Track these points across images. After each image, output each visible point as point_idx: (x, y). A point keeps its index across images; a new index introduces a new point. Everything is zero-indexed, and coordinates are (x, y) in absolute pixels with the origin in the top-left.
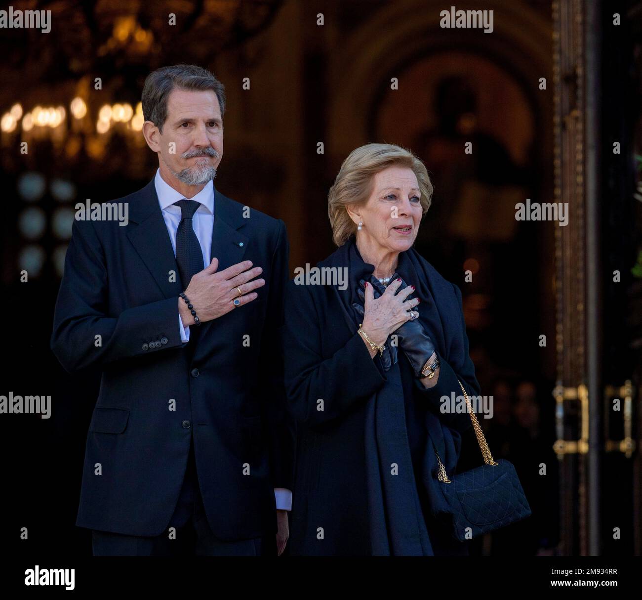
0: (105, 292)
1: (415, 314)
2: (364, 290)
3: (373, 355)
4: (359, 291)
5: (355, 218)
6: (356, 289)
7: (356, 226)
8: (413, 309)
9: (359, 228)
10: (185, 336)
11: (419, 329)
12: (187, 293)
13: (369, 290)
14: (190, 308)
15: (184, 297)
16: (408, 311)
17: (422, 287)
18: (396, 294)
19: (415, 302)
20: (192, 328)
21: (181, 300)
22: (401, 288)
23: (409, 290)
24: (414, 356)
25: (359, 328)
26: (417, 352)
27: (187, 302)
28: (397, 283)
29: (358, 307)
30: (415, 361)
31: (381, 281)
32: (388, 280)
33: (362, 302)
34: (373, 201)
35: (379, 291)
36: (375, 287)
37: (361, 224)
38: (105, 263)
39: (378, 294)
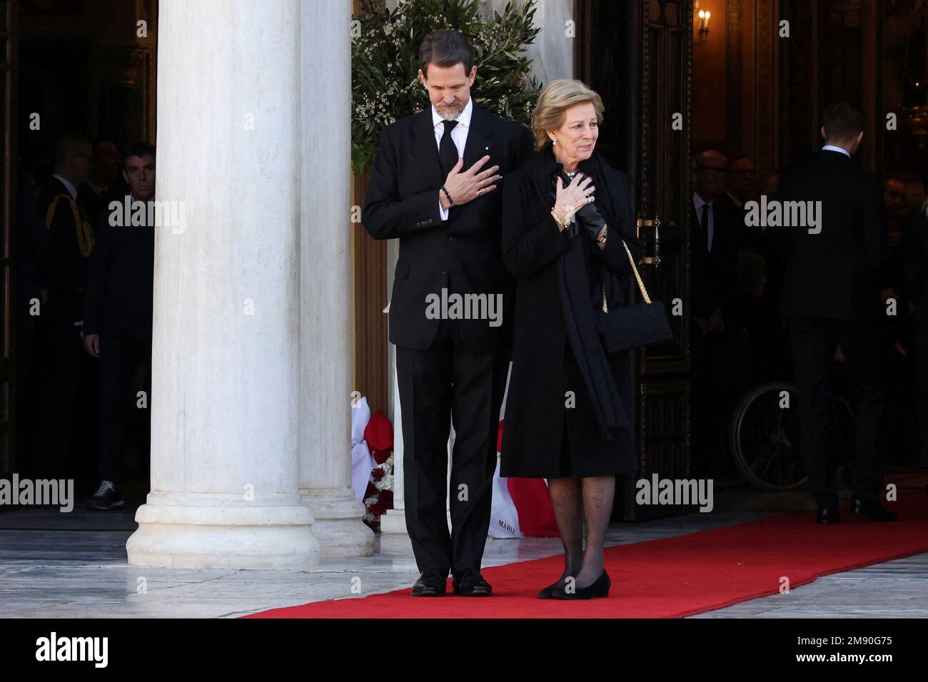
0: (396, 184)
1: (592, 199)
2: (556, 182)
3: (561, 230)
4: (553, 182)
5: (551, 136)
6: (551, 182)
7: (552, 141)
8: (590, 195)
9: (554, 143)
10: (444, 216)
11: (594, 209)
12: (446, 186)
13: (560, 182)
14: (449, 197)
15: (444, 190)
16: (587, 197)
17: (598, 179)
18: (578, 185)
19: (592, 189)
20: (450, 210)
21: (441, 191)
22: (583, 179)
23: (589, 180)
24: (591, 229)
25: (552, 210)
26: (594, 226)
27: (447, 193)
28: (580, 176)
29: (552, 194)
30: (591, 232)
31: (569, 175)
32: (573, 174)
33: (554, 190)
34: (564, 128)
35: (566, 183)
36: (564, 180)
37: (555, 140)
38: (396, 163)
39: (566, 185)
